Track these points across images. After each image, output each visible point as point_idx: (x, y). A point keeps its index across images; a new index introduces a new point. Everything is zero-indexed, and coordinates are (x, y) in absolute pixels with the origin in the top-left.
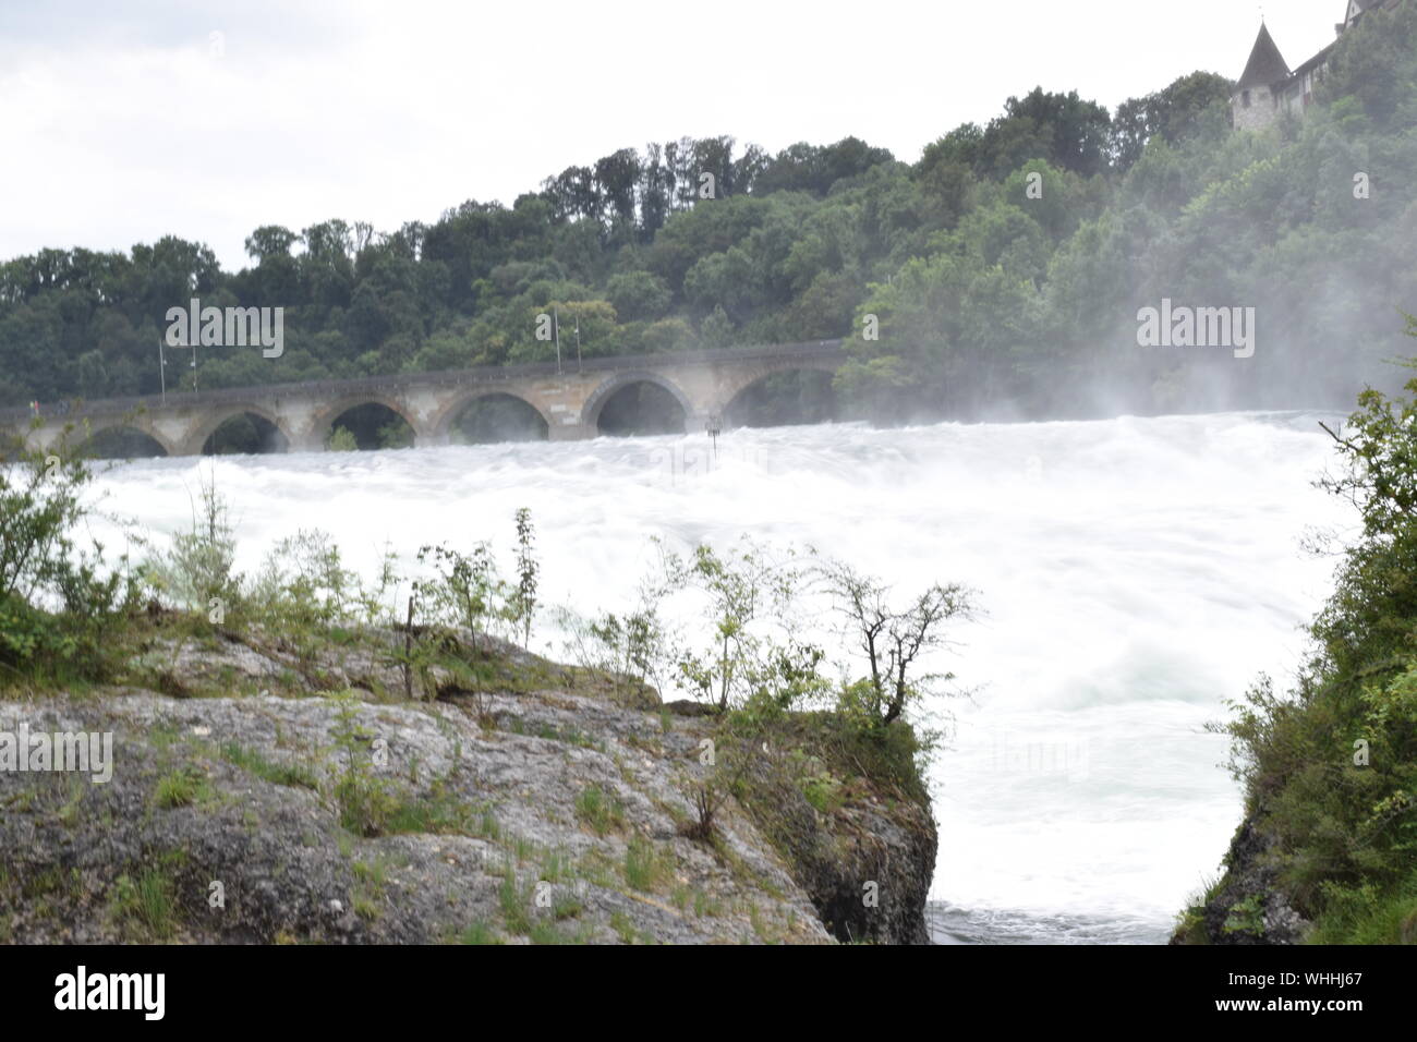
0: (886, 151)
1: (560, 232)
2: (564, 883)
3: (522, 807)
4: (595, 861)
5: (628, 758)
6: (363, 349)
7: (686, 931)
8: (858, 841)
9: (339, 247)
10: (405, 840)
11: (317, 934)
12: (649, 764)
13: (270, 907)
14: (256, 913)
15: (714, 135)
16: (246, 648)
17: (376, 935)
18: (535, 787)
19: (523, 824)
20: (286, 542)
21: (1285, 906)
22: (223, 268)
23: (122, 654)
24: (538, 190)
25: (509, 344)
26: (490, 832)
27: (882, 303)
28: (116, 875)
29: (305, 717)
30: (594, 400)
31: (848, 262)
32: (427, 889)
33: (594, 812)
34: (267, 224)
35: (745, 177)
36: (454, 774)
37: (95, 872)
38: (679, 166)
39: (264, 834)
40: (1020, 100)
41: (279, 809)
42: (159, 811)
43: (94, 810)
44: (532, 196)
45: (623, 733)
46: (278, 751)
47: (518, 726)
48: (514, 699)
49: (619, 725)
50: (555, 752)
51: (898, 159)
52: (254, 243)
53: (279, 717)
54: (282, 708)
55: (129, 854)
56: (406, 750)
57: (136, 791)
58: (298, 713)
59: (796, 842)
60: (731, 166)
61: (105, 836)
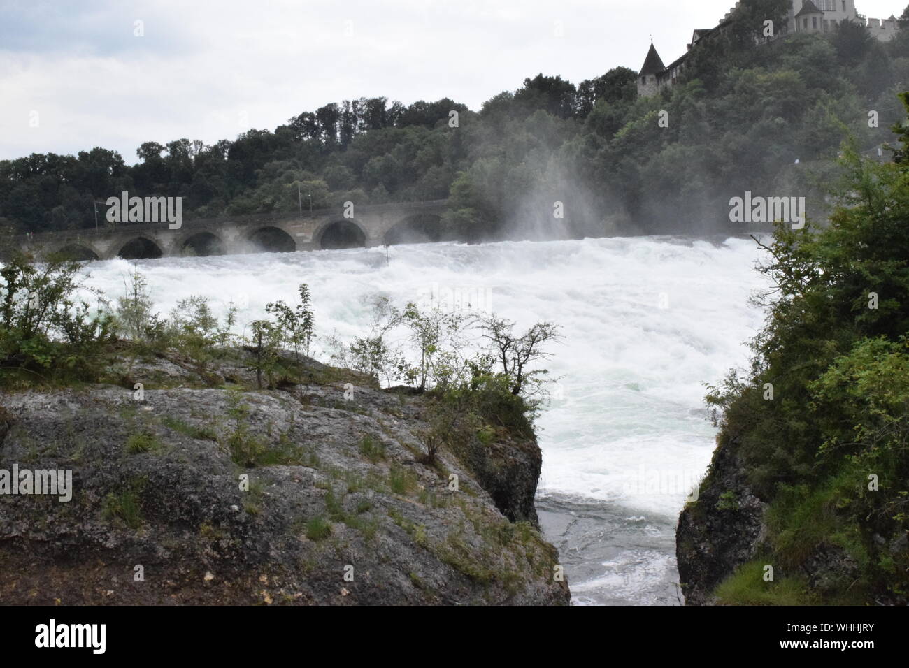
0: (464, 105)
1: (299, 145)
2: (360, 492)
3: (330, 448)
4: (372, 477)
5: (384, 419)
6: (198, 205)
7: (429, 517)
8: (505, 462)
9: (186, 153)
10: (270, 469)
11: (225, 524)
12: (395, 422)
13: (197, 510)
14: (188, 513)
15: (377, 97)
16: (167, 361)
17: (258, 524)
18: (336, 437)
19: (332, 458)
20: (184, 302)
21: (751, 494)
22: (126, 164)
23: (101, 365)
24: (287, 124)
25: (274, 202)
26: (315, 463)
27: (465, 182)
28: (106, 492)
29: (206, 400)
30: (319, 230)
31: (446, 161)
32: (286, 497)
33: (369, 450)
34: (148, 141)
35: (393, 118)
36: (291, 430)
37: (94, 491)
38: (359, 113)
39: (191, 468)
40: (531, 80)
41: (199, 453)
42: (129, 456)
43: (91, 455)
44: (284, 127)
45: (380, 406)
46: (193, 419)
47: (322, 402)
48: (319, 388)
49: (378, 401)
50: (344, 417)
51: (470, 109)
52: (142, 151)
53: (191, 399)
54: (193, 395)
55: (113, 481)
56: (264, 418)
57: (115, 444)
58: (202, 397)
59: (476, 463)
60: (385, 112)
61: (99, 470)
